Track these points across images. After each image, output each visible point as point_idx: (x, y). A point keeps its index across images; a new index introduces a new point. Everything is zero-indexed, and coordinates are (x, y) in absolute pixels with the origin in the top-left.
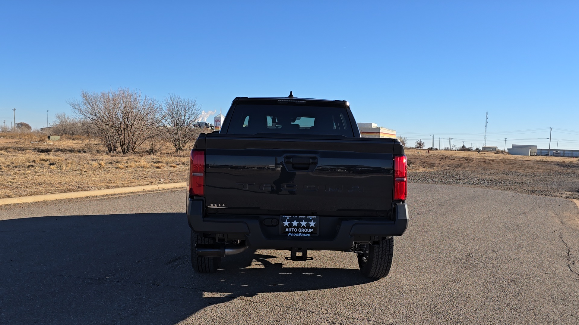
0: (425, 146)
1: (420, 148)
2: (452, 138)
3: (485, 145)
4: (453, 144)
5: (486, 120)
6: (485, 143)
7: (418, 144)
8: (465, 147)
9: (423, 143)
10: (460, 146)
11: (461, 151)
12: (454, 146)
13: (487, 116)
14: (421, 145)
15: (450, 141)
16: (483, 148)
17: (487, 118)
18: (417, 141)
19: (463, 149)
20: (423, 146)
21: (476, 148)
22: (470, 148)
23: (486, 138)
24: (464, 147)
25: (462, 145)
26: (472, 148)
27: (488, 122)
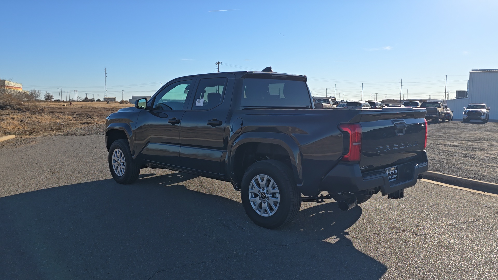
0: (54, 98)
1: (49, 100)
2: (77, 91)
3: (105, 97)
4: (78, 96)
5: (105, 75)
6: (105, 95)
7: (47, 96)
8: (88, 98)
9: (52, 96)
10: (83, 98)
11: (85, 102)
12: (79, 97)
13: (105, 72)
14: (50, 98)
15: (75, 93)
16: (104, 99)
17: (106, 73)
18: (46, 94)
19: (86, 100)
20: (52, 98)
21: (97, 99)
22: (92, 99)
23: (106, 90)
24: (86, 98)
25: (85, 97)
26: (94, 99)
27: (106, 77)
